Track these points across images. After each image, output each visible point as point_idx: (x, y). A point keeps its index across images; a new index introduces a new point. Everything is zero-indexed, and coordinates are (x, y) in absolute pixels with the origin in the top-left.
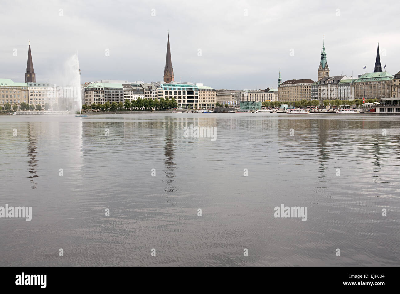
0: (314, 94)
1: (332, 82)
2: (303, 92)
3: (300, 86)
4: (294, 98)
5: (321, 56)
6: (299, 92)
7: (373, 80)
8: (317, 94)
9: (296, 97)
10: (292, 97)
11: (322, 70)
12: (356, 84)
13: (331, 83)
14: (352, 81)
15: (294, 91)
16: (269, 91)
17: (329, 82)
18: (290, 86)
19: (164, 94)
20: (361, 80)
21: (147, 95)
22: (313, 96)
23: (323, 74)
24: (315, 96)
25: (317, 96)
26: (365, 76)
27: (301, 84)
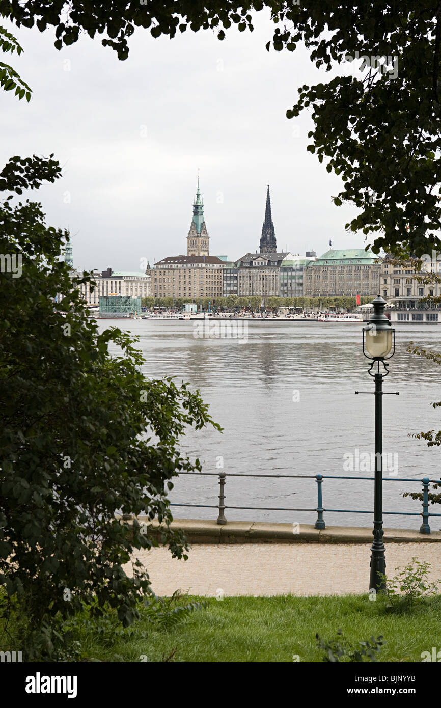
0: (228, 285)
1: (265, 263)
2: (205, 280)
3: (199, 269)
4: (187, 292)
5: (192, 209)
6: (197, 280)
7: (346, 262)
8: (235, 285)
9: (192, 289)
10: (182, 289)
11: (196, 235)
12: (313, 269)
13: (263, 265)
14: (305, 264)
15: (187, 277)
16: (113, 275)
17: (260, 263)
18: (177, 269)
20: (323, 262)
22: (228, 289)
23: (199, 243)
24: (232, 289)
25: (235, 288)
26: (331, 255)
27: (200, 264)
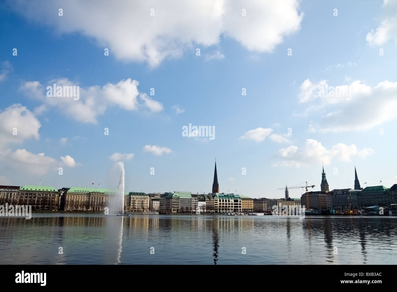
2: (320, 200)
3: (317, 196)
6: (317, 200)
9: (315, 204)
10: (312, 204)
11: (323, 185)
13: (341, 194)
15: (313, 199)
18: (309, 196)
19: (218, 201)
21: (207, 202)
26: (367, 189)
